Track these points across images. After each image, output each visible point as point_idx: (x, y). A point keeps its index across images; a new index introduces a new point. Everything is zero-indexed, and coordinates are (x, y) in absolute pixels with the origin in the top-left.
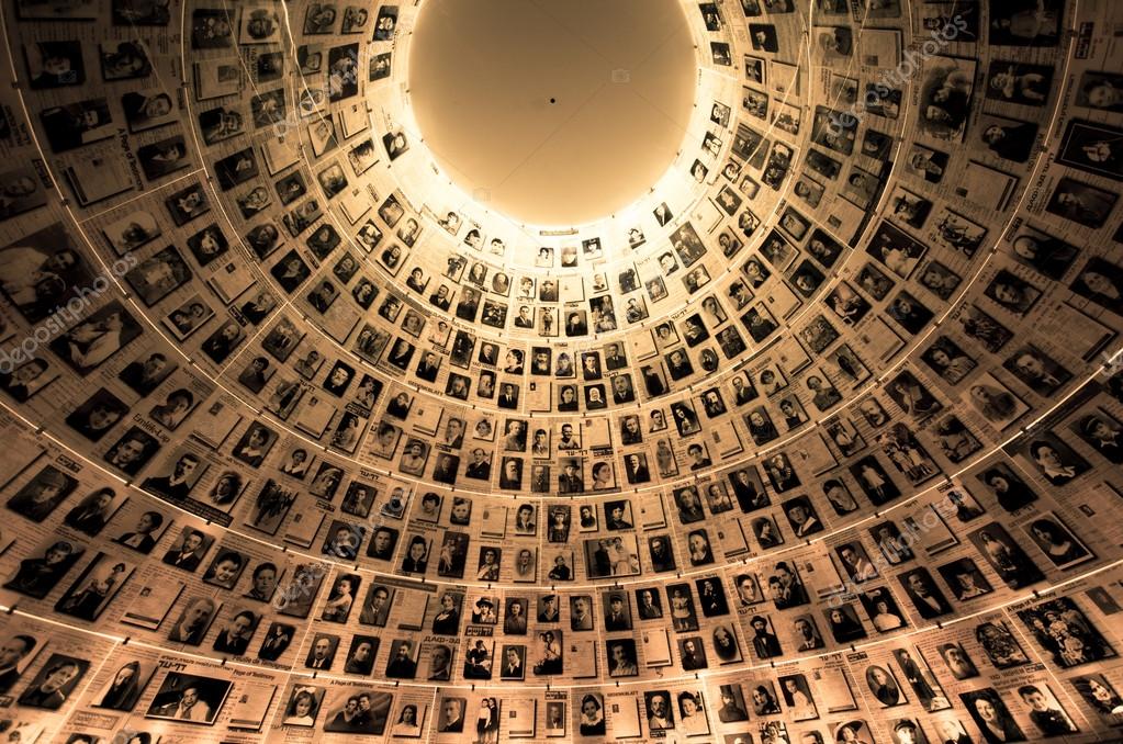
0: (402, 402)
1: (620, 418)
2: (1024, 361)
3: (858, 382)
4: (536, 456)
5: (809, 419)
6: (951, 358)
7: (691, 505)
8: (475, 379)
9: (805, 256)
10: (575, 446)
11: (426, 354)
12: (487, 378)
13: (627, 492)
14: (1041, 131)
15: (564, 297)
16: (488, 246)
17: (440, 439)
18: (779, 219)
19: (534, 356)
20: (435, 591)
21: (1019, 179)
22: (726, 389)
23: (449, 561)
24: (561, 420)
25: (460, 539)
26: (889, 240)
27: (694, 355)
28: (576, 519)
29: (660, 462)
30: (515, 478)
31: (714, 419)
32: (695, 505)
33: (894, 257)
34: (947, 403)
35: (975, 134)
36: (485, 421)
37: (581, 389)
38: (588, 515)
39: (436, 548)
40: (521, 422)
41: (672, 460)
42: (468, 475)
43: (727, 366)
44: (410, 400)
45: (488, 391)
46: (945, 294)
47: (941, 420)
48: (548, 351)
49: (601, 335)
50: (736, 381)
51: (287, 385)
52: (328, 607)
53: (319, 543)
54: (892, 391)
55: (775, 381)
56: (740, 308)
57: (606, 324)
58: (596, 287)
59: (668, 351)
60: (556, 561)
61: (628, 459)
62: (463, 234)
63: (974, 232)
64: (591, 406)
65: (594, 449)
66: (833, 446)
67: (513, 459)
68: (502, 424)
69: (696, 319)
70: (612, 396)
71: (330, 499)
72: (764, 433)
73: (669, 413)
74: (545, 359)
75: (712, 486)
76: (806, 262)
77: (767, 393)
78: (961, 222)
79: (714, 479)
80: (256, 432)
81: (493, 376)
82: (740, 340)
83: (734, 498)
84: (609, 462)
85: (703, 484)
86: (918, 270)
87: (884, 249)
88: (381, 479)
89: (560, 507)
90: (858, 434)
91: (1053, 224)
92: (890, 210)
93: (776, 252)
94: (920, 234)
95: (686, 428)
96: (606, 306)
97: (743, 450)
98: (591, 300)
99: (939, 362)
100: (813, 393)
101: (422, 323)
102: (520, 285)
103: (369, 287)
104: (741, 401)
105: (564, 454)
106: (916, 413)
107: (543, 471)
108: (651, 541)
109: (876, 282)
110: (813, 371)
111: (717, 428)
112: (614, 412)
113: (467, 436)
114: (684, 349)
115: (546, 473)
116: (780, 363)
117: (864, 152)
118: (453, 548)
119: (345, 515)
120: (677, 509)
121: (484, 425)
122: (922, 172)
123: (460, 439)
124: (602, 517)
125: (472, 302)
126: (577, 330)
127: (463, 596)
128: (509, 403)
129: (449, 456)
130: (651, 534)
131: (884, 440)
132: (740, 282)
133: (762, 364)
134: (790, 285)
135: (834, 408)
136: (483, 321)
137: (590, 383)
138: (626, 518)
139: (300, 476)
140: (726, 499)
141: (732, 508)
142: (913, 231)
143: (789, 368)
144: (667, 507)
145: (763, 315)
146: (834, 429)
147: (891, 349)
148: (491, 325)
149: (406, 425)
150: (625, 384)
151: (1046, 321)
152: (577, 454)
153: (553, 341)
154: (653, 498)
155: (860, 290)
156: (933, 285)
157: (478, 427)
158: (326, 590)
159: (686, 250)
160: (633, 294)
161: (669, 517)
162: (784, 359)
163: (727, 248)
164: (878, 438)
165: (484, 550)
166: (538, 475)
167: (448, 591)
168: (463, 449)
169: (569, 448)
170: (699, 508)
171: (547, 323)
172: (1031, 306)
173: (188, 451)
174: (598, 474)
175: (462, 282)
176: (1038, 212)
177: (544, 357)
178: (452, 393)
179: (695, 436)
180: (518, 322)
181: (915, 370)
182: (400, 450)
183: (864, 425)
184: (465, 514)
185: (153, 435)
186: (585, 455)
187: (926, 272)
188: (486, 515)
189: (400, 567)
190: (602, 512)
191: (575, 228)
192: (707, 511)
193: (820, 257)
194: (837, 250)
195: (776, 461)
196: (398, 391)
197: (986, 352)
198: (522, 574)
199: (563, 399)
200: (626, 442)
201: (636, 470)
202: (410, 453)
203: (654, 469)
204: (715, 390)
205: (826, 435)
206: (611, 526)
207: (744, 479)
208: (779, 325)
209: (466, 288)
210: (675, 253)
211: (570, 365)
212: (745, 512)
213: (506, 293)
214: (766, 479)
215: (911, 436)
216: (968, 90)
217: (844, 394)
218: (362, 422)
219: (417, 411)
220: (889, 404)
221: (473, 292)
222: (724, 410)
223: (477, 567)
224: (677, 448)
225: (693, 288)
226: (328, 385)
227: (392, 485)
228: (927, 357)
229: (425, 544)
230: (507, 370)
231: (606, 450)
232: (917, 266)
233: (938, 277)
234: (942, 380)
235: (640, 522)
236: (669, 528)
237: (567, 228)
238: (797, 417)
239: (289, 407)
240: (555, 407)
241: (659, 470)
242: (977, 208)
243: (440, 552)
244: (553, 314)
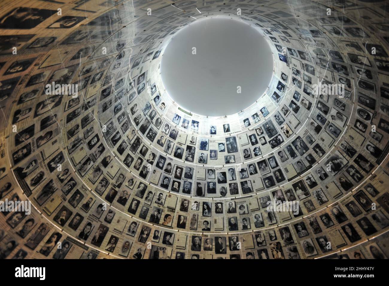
0: (108, 160)
1: (182, 199)
2: (322, 240)
3: (272, 223)
4: (146, 202)
5: (251, 228)
6: (302, 229)
7: (197, 244)
8: (135, 159)
9: (272, 174)
10: (161, 204)
11: (124, 142)
12: (139, 161)
13: (175, 230)
14: (353, 187)
15: (178, 139)
16: (160, 105)
17: (114, 181)
18: (269, 157)
19: (159, 159)
20: (87, 250)
21: (342, 194)
22: (226, 205)
23: (97, 238)
24: (160, 190)
25: (105, 229)
26: (300, 186)
27: (219, 187)
28: (152, 235)
29: (191, 223)
30: (135, 209)
31: (218, 214)
32: (199, 244)
33: (299, 192)
34: (296, 242)
35: (338, 176)
36: (132, 180)
37: (172, 180)
38: (157, 234)
39: (95, 230)
40: (145, 185)
41: (196, 223)
42: (118, 201)
43: (229, 197)
44: (111, 159)
45: (138, 167)
46: (309, 211)
47: (291, 246)
48: (165, 159)
49: (186, 162)
50: (230, 204)
51: (78, 139)
52: (44, 246)
53: (54, 215)
54: (281, 231)
55: (244, 210)
56: (242, 178)
57: (190, 158)
58: (191, 142)
59: (209, 181)
60: (138, 250)
61: (180, 216)
62: (155, 96)
63: (324, 199)
64: (173, 189)
65: (168, 207)
66: (255, 240)
67: (137, 200)
68: (138, 183)
69: (224, 174)
70: (182, 189)
71: (66, 195)
72: (233, 227)
73: (201, 205)
74: (163, 162)
75: (207, 239)
76: (271, 176)
77: (240, 213)
78: (322, 194)
79: (209, 237)
80: (59, 157)
81: (142, 161)
82: (237, 189)
83: (214, 247)
84: (172, 215)
85: (204, 237)
86: (305, 199)
87: (298, 188)
88: (87, 192)
89: (147, 227)
90: (265, 240)
91: (345, 210)
92: (305, 178)
93: (263, 167)
94: (310, 190)
95: (206, 213)
96: (192, 151)
97: (223, 230)
98: (187, 146)
99: (298, 229)
100: (255, 220)
101: (127, 128)
102: (164, 126)
103: (120, 106)
104: (229, 212)
105: (156, 205)
106: (285, 241)
107: (146, 210)
108: (177, 253)
109: (291, 196)
110: (258, 213)
111: (217, 218)
112: (181, 195)
113: (124, 184)
114: (215, 183)
115: (147, 210)
116: (249, 205)
117: (306, 158)
118: (101, 232)
119: (69, 204)
120: (191, 244)
121: (131, 181)
122: (319, 175)
123: (121, 184)
124: (162, 237)
125: (146, 126)
126: (178, 155)
127: (97, 255)
128: (143, 175)
129: (114, 190)
130: (178, 250)
131: (272, 246)
132: (245, 169)
133: (242, 202)
134: (263, 180)
135: (260, 228)
136: (147, 136)
137: (176, 180)
138: (171, 241)
139: (62, 181)
140: (211, 246)
141: (212, 250)
142: (309, 188)
143: (251, 208)
144: (188, 241)
145: (249, 185)
146: (258, 235)
147: (286, 218)
148: (149, 139)
149: (105, 170)
150: (189, 186)
151: (332, 232)
152: (161, 207)
153: (168, 156)
154: (184, 236)
155: (285, 195)
156: (307, 206)
157: (129, 181)
158: (47, 238)
159: (230, 147)
160: (203, 152)
161: (187, 246)
162: (250, 204)
163: (246, 155)
164: (270, 244)
165: (112, 237)
166: (144, 210)
167: (92, 251)
168: (120, 189)
169: (159, 203)
170: (200, 246)
171: (169, 147)
172: (330, 227)
173: (37, 158)
174: (166, 218)
175: (147, 116)
176: (343, 204)
177: (162, 161)
178: (125, 162)
179: (208, 218)
180: (158, 142)
181: (291, 228)
182: (99, 181)
183: (268, 238)
184: (111, 218)
185: (32, 148)
186: (164, 209)
187: (307, 202)
188: (118, 221)
189: (78, 235)
190: (163, 235)
191: (192, 113)
192: (202, 248)
193: (277, 178)
194: (283, 179)
195: (234, 238)
196: (109, 154)
197: (313, 232)
198: (123, 252)
199: (164, 182)
200: (181, 210)
201: (181, 222)
202: (101, 183)
203: (188, 225)
204: (222, 203)
205: (254, 236)
206: (164, 242)
207: (220, 241)
208: (253, 192)
209: (147, 119)
210: (226, 145)
211: (171, 169)
212: (216, 253)
213: (158, 128)
214: (228, 244)
215: (281, 248)
216: (342, 166)
217: (265, 225)
218: (92, 163)
219: (111, 166)
220: (278, 235)
221: (148, 122)
222: (222, 212)
223: (107, 243)
224: (199, 220)
225: (228, 162)
226: (89, 143)
227: (90, 196)
228: (296, 226)
229: (91, 227)
230: (148, 161)
231: (173, 210)
232: (305, 198)
233: (309, 205)
234: (297, 235)
235: (176, 244)
236: (186, 250)
237: (189, 112)
238: (247, 226)
239: (73, 149)
240: (160, 184)
241: (190, 226)
242: (328, 193)
243: (95, 232)
244: (172, 144)
